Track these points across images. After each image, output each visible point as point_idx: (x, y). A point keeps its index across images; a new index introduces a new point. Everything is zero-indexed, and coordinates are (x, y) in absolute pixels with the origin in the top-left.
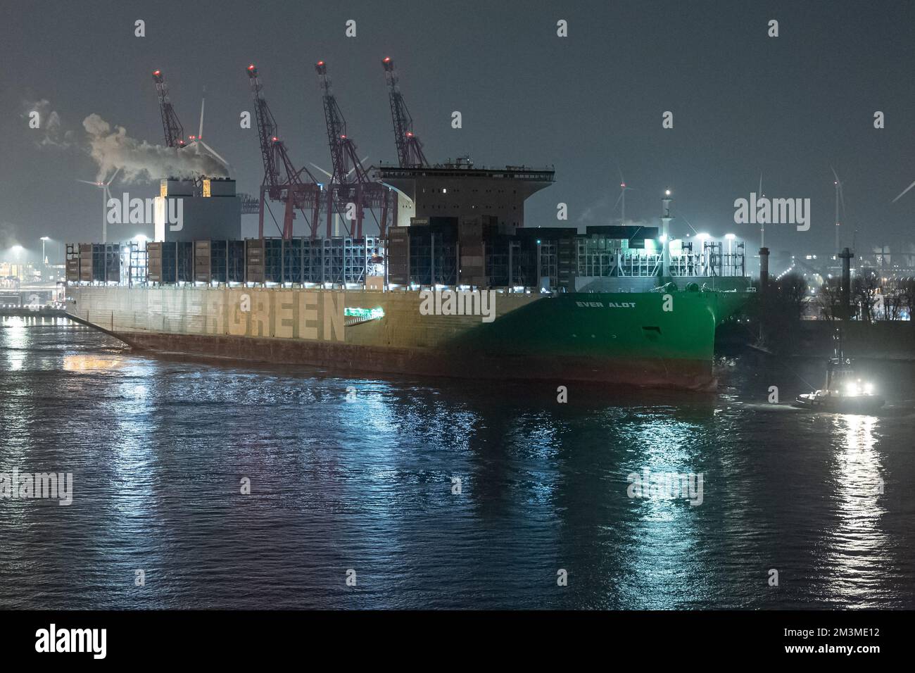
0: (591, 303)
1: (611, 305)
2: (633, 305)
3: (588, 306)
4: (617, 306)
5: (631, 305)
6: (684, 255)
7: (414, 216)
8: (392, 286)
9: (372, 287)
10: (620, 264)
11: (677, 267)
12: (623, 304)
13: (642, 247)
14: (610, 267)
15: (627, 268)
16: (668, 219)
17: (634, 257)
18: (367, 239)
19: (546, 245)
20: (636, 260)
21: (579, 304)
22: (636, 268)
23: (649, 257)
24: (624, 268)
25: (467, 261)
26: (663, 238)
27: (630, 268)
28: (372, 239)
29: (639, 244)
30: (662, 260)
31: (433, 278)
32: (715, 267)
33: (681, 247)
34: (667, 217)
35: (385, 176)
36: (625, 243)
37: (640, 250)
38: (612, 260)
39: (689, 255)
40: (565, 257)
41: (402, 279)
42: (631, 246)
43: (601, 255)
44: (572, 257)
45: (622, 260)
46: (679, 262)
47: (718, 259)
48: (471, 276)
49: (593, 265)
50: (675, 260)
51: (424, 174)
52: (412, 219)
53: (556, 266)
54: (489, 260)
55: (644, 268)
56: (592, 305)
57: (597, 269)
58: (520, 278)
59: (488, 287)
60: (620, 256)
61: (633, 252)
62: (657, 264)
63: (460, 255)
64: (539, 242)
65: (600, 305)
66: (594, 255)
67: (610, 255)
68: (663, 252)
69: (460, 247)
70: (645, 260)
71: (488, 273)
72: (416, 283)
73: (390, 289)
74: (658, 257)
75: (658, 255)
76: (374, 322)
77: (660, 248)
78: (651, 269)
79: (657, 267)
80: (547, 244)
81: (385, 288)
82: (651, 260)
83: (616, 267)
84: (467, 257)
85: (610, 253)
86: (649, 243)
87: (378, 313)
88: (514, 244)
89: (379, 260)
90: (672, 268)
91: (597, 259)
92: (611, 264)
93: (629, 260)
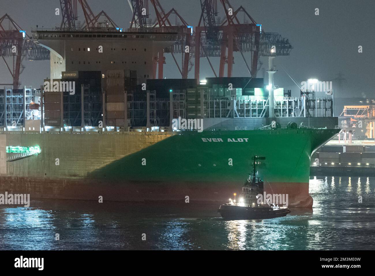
0: (213, 139)
1: (229, 140)
2: (246, 140)
3: (210, 141)
4: (234, 141)
5: (244, 140)
6: (285, 100)
7: (64, 70)
8: (47, 128)
9: (30, 129)
10: (235, 108)
11: (280, 110)
12: (239, 139)
13: (253, 94)
14: (229, 110)
15: (241, 111)
16: (273, 72)
17: (246, 102)
18: (26, 90)
19: (177, 94)
20: (248, 105)
21: (204, 140)
22: (248, 111)
23: (258, 102)
24: (238, 110)
25: (111, 107)
26: (269, 87)
27: (243, 111)
28: (30, 90)
29: (251, 92)
30: (268, 104)
31: (83, 121)
32: (309, 109)
33: (283, 94)
34: (272, 70)
35: (40, 38)
36: (239, 91)
37: (251, 97)
38: (229, 105)
39: (290, 100)
40: (192, 103)
41: (56, 122)
42: (244, 94)
43: (221, 101)
44: (198, 103)
45: (237, 105)
46: (282, 105)
47: (312, 103)
48: (115, 119)
49: (215, 109)
50: (279, 104)
51: (72, 36)
52: (63, 73)
53: (184, 110)
54: (129, 106)
55: (254, 111)
56: (214, 140)
57: (218, 112)
58: (155, 120)
59: (129, 128)
60: (235, 102)
61: (245, 98)
62: (264, 108)
63: (106, 102)
64: (171, 91)
65: (220, 140)
66: (215, 101)
67: (228, 101)
68: (270, 98)
69: (106, 96)
70: (255, 105)
71: (129, 116)
72: (68, 125)
73: (46, 130)
74: (265, 102)
75: (265, 100)
76: (32, 157)
77: (266, 95)
78: (260, 111)
79: (265, 110)
80: (178, 92)
81: (41, 130)
82: (260, 104)
83: (233, 110)
84: (111, 103)
85: (227, 99)
86: (258, 91)
87: (35, 150)
88: (151, 93)
89: (36, 107)
90: (276, 111)
91: (218, 104)
92: (228, 108)
93: (242, 105)
